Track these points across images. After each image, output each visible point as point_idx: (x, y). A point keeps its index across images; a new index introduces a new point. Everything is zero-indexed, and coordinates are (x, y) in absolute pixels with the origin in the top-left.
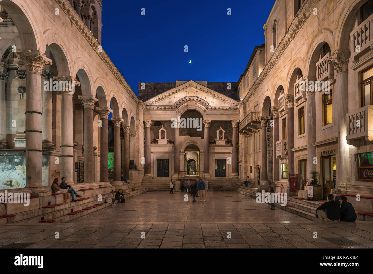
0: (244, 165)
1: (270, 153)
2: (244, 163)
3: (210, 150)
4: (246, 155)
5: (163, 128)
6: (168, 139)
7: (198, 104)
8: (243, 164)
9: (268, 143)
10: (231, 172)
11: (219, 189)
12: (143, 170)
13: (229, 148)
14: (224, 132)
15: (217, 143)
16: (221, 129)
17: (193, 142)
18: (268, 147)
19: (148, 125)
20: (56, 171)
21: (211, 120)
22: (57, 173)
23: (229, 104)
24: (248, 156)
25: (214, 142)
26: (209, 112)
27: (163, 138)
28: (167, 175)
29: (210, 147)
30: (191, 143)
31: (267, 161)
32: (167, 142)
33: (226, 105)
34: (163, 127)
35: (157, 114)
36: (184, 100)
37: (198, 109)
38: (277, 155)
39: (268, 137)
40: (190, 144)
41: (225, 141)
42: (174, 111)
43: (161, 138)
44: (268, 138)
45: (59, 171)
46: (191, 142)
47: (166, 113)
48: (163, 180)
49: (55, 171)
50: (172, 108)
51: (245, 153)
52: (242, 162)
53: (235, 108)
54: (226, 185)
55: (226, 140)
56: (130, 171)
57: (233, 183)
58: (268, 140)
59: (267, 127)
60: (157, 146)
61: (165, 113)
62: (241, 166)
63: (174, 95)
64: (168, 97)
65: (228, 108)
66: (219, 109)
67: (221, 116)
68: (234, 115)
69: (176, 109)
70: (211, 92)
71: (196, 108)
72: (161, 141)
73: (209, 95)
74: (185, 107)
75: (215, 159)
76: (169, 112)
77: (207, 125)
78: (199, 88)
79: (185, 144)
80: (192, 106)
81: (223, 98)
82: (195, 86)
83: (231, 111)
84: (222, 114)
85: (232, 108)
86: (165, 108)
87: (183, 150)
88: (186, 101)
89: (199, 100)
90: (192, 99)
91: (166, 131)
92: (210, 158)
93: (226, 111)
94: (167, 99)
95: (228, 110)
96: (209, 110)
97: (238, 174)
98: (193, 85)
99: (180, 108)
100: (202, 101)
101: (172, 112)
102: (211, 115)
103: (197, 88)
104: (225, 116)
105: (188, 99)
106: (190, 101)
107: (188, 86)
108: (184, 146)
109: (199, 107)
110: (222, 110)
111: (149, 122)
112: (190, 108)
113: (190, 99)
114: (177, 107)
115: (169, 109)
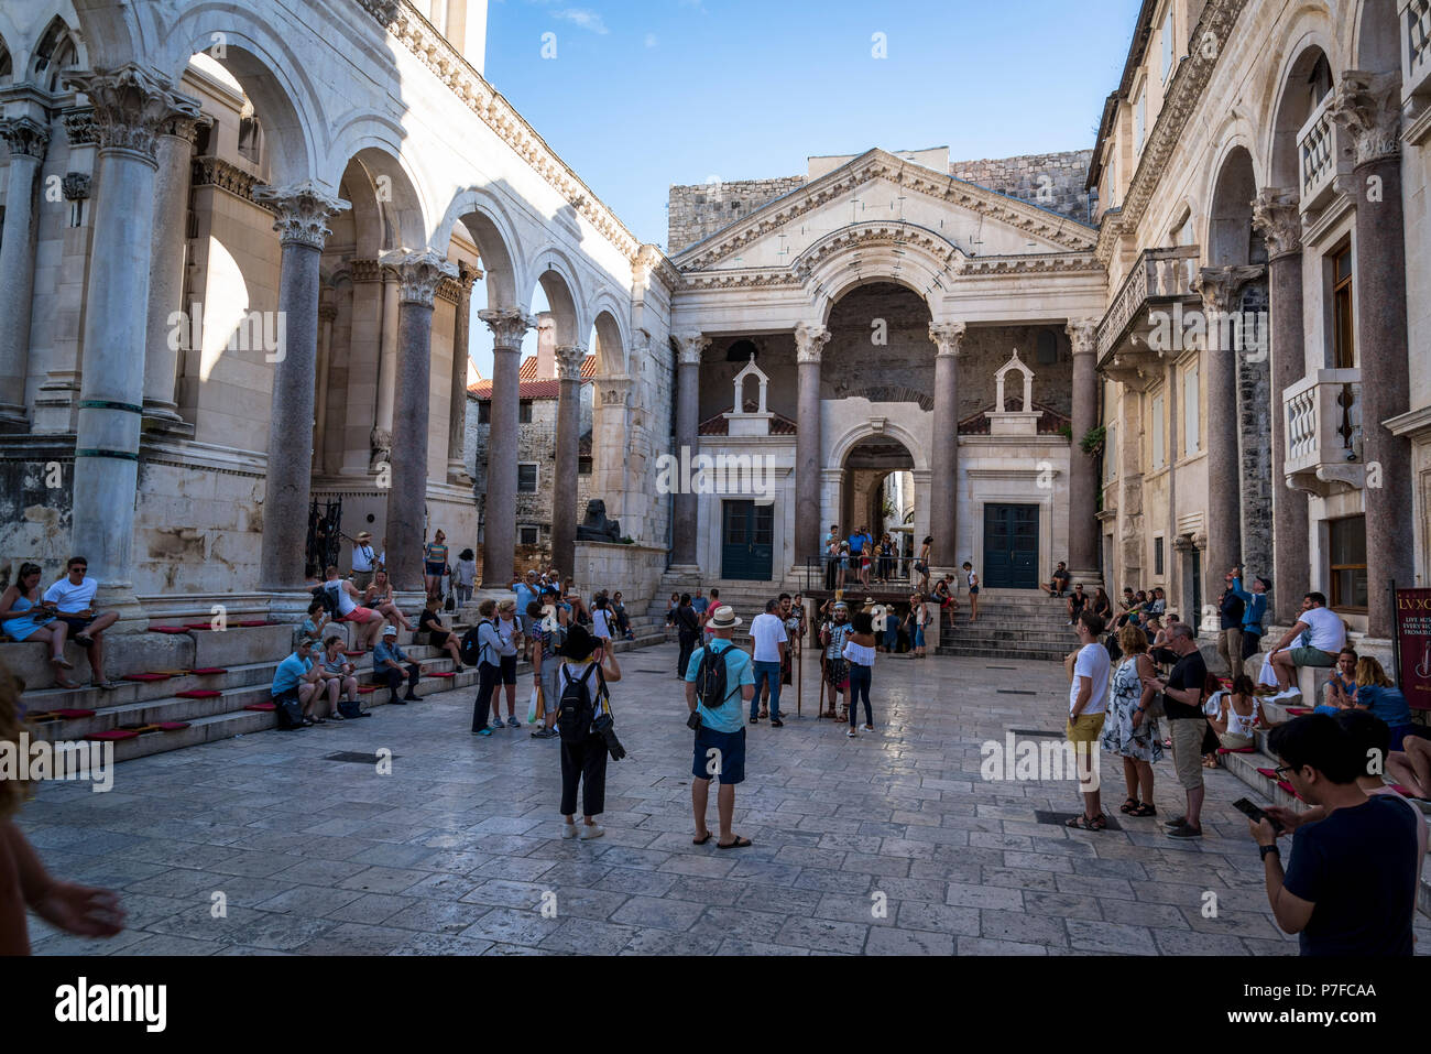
0: (1126, 533)
1: (1254, 465)
2: (1126, 525)
3: (960, 460)
4: (1134, 482)
5: (752, 368)
6: (772, 415)
7: (908, 254)
8: (1118, 529)
9: (1248, 407)
11: (995, 644)
12: (664, 546)
13: (1053, 451)
14: (1028, 375)
15: (996, 428)
16: (1015, 363)
17: (881, 425)
18: (1246, 432)
19: (691, 356)
20: (185, 534)
21: (967, 323)
22: (188, 541)
23: (1053, 246)
24: (1145, 485)
25: (982, 425)
26: (958, 286)
27: (750, 407)
28: (764, 571)
29: (959, 445)
30: (874, 428)
31: (1242, 512)
32: (766, 425)
33: (1040, 248)
34: (752, 361)
35: (725, 304)
36: (844, 237)
37: (907, 276)
38: (1289, 468)
39: (1244, 377)
40: (870, 432)
41: (1034, 421)
42: (798, 288)
43: (744, 410)
44: (1244, 385)
45: (199, 534)
46: (875, 425)
47: (765, 300)
48: (743, 592)
49: (178, 533)
50: (789, 276)
51: (1130, 474)
52: (1114, 518)
53: (1086, 259)
54: (1031, 628)
55: (1040, 414)
56: (577, 549)
58: (1247, 395)
60: (725, 445)
61: (760, 299)
62: (1110, 536)
63: (800, 222)
64: (776, 232)
65: (1049, 262)
66: (1002, 269)
67: (1015, 301)
68: (1082, 294)
69: (806, 282)
70: (968, 196)
71: (894, 271)
72: (745, 422)
73: (958, 207)
74: (848, 269)
75: (987, 505)
76: (779, 294)
77: (945, 348)
78: (912, 180)
79: (847, 436)
80: (876, 262)
81: (1023, 219)
82: (894, 173)
83: (1062, 276)
84: (1021, 291)
85: (1069, 261)
86: (759, 278)
87: (835, 463)
88: (853, 242)
89: (908, 232)
90: (876, 231)
91: (764, 379)
92: (963, 497)
93: (1039, 277)
94: (770, 240)
95: (1047, 273)
96: (958, 278)
97: (1101, 577)
98: (884, 170)
99: (822, 274)
100: (923, 236)
101: (788, 293)
102: (964, 298)
103: (904, 182)
104: (1036, 303)
105: (861, 233)
106: (867, 243)
107: (859, 176)
108: (839, 444)
109: (908, 265)
110: (1017, 275)
111: (691, 340)
112: (869, 272)
113: (868, 232)
114: (812, 270)
115: (777, 280)
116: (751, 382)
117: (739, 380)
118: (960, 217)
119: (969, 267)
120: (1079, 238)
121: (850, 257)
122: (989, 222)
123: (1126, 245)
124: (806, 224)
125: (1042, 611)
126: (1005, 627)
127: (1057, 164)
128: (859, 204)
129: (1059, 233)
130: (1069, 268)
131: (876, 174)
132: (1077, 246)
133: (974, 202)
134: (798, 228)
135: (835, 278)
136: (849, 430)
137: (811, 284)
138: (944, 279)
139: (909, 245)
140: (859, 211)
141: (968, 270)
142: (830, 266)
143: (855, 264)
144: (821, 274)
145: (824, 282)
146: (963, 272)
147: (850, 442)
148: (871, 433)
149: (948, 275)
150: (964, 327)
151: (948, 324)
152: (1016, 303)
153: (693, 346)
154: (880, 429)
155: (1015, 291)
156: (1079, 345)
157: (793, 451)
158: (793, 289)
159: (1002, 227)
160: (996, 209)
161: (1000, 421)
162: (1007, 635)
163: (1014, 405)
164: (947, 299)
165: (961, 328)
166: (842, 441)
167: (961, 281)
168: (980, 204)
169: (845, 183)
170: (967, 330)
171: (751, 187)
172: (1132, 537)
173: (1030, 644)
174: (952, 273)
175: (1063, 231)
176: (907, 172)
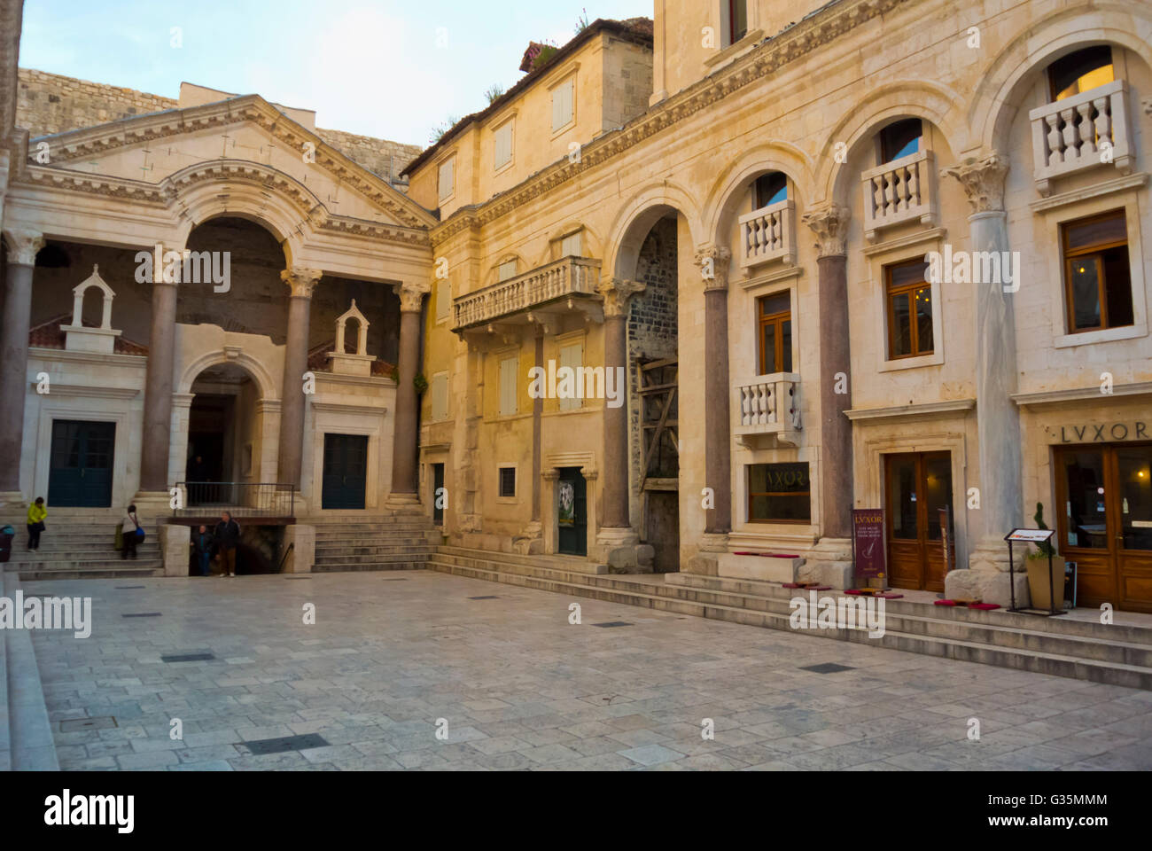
0: (464, 463)
2: (465, 456)
3: (306, 394)
4: (473, 423)
5: (95, 280)
6: (118, 332)
7: (274, 198)
8: (454, 460)
10: (389, 489)
11: (358, 560)
13: (382, 391)
14: (365, 324)
15: (336, 366)
16: (354, 312)
17: (236, 354)
19: (25, 256)
21: (323, 271)
23: (394, 219)
25: (326, 364)
26: (317, 236)
27: (92, 322)
28: (101, 497)
29: (305, 379)
30: (229, 357)
32: (111, 342)
33: (383, 219)
34: (96, 274)
35: (76, 208)
36: (216, 169)
37: (269, 217)
41: (369, 364)
42: (161, 208)
43: (85, 324)
44: (631, 365)
46: (227, 353)
47: (124, 212)
50: (155, 194)
51: (472, 416)
52: (443, 450)
53: (421, 236)
54: (381, 544)
55: (373, 358)
57: (407, 535)
58: (633, 372)
59: (628, 323)
60: (61, 360)
61: (117, 209)
63: (166, 142)
64: (141, 146)
65: (393, 233)
66: (355, 230)
67: (362, 259)
68: (413, 263)
69: (172, 203)
70: (332, 160)
71: (260, 211)
72: (86, 338)
73: (321, 167)
74: (215, 200)
75: (327, 435)
76: (140, 210)
77: (301, 290)
78: (285, 132)
79: (198, 362)
80: (245, 199)
81: (375, 191)
82: (269, 122)
83: (400, 246)
84: (368, 252)
85: (408, 235)
86: (122, 189)
87: (184, 388)
88: (225, 176)
89: (278, 180)
90: (249, 170)
91: (109, 294)
92: (308, 427)
93: (382, 243)
94: (133, 151)
95: (390, 241)
96: (318, 229)
97: (418, 498)
98: (260, 116)
99: (190, 199)
100: (292, 187)
101: (150, 211)
102: (321, 249)
103: (276, 132)
104: (379, 264)
105: (234, 169)
106: (238, 179)
107: (235, 114)
108: (190, 370)
109: (273, 209)
110: (366, 237)
111: (28, 240)
112: (236, 207)
113: (241, 170)
114: (180, 193)
115: (140, 195)
116: (94, 294)
117: (80, 291)
118: (322, 177)
119: (330, 222)
120: (416, 217)
121: (219, 188)
122: (345, 187)
123: (473, 235)
124: (174, 146)
125: (384, 528)
126: (359, 544)
127: (369, 146)
128: (230, 141)
129: (402, 210)
130: (406, 240)
131: (251, 118)
132: (413, 223)
133: (337, 166)
134: (165, 147)
135: (202, 206)
136: (201, 357)
137: (177, 206)
138: (305, 228)
139: (275, 190)
140: (228, 147)
141: (328, 225)
142: (197, 194)
143: (223, 196)
144: (188, 199)
145: (191, 207)
146: (323, 226)
147: (201, 368)
148: (223, 361)
149: (309, 224)
150: (321, 274)
151: (307, 269)
152: (364, 261)
153: (30, 246)
154: (235, 358)
155: (364, 251)
156: (409, 304)
157: (142, 372)
158: (156, 207)
159: (356, 194)
160: (354, 178)
161: (342, 361)
162: (364, 551)
163: (351, 348)
164: (307, 247)
165: (318, 275)
166: (193, 367)
167: (319, 233)
168: (341, 170)
169: (221, 118)
170: (323, 277)
171: (76, 86)
172: (470, 466)
173: (385, 557)
174: (313, 224)
175: (405, 209)
176: (281, 124)
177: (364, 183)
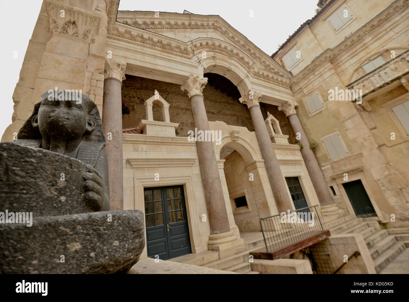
6: (177, 125)
7: (233, 61)
13: (296, 152)
14: (277, 122)
15: (277, 141)
19: (117, 75)
27: (159, 119)
32: (173, 131)
37: (233, 69)
41: (287, 140)
42: (188, 58)
43: (155, 120)
47: (171, 57)
50: (185, 49)
55: (287, 136)
61: (167, 56)
63: (183, 32)
65: (280, 79)
66: (266, 78)
67: (272, 91)
68: (287, 94)
69: (193, 56)
70: (250, 49)
71: (230, 66)
74: (210, 58)
76: (178, 57)
78: (231, 35)
80: (222, 60)
81: (267, 63)
82: (224, 30)
83: (281, 86)
85: (284, 81)
87: (217, 157)
89: (235, 51)
90: (223, 45)
91: (166, 105)
95: (278, 84)
96: (253, 76)
98: (220, 27)
99: (200, 56)
100: (241, 55)
101: (183, 59)
104: (277, 94)
106: (217, 51)
107: (210, 24)
109: (234, 66)
111: (119, 65)
112: (220, 63)
114: (196, 52)
115: (178, 50)
116: (157, 106)
117: (149, 103)
121: (211, 54)
124: (186, 34)
130: (283, 84)
131: (216, 28)
133: (252, 51)
134: (183, 34)
135: (207, 60)
137: (195, 58)
138: (249, 75)
139: (233, 58)
141: (256, 74)
142: (202, 54)
143: (213, 57)
145: (201, 59)
147: (222, 145)
148: (231, 140)
150: (262, 94)
151: (255, 93)
153: (120, 70)
156: (291, 112)
158: (186, 58)
161: (276, 138)
164: (252, 83)
165: (260, 95)
167: (255, 78)
169: (205, 25)
174: (251, 73)
176: (229, 31)
177: (263, 59)
